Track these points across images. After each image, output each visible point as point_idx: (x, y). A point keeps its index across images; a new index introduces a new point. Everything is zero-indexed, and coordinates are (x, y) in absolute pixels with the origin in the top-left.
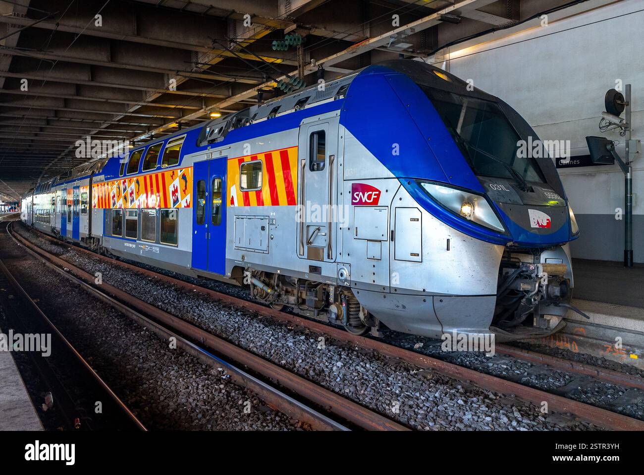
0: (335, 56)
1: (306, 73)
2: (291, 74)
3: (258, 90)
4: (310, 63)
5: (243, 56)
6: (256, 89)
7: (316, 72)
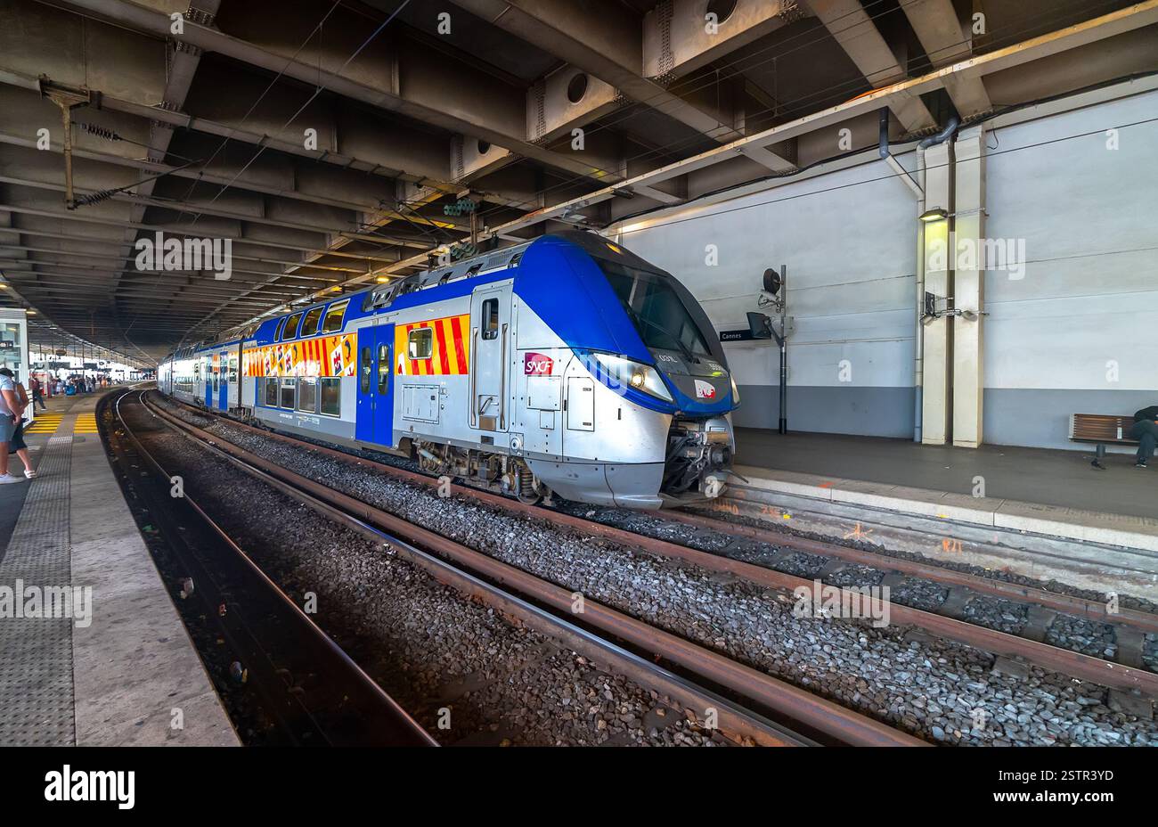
0: (509, 224)
1: (480, 240)
2: (463, 241)
3: (429, 256)
4: (484, 230)
5: (412, 219)
6: (427, 254)
7: (490, 240)
